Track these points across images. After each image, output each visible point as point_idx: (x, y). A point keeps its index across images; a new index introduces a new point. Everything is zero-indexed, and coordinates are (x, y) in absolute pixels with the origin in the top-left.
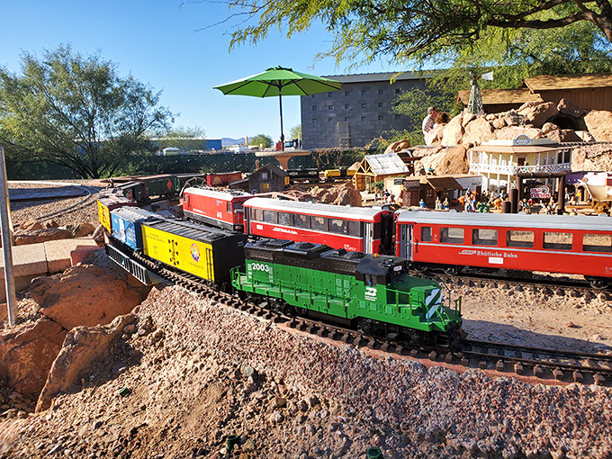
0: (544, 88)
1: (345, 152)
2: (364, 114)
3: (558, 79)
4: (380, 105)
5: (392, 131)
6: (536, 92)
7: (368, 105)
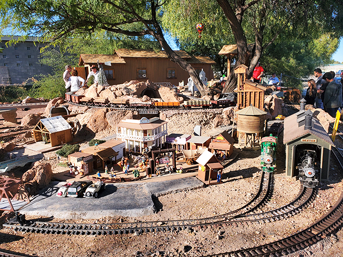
0: (125, 56)
1: (8, 87)
2: (19, 62)
3: (131, 51)
4: (29, 57)
5: (41, 75)
6: (122, 57)
7: (20, 56)
